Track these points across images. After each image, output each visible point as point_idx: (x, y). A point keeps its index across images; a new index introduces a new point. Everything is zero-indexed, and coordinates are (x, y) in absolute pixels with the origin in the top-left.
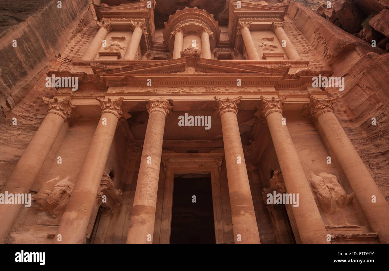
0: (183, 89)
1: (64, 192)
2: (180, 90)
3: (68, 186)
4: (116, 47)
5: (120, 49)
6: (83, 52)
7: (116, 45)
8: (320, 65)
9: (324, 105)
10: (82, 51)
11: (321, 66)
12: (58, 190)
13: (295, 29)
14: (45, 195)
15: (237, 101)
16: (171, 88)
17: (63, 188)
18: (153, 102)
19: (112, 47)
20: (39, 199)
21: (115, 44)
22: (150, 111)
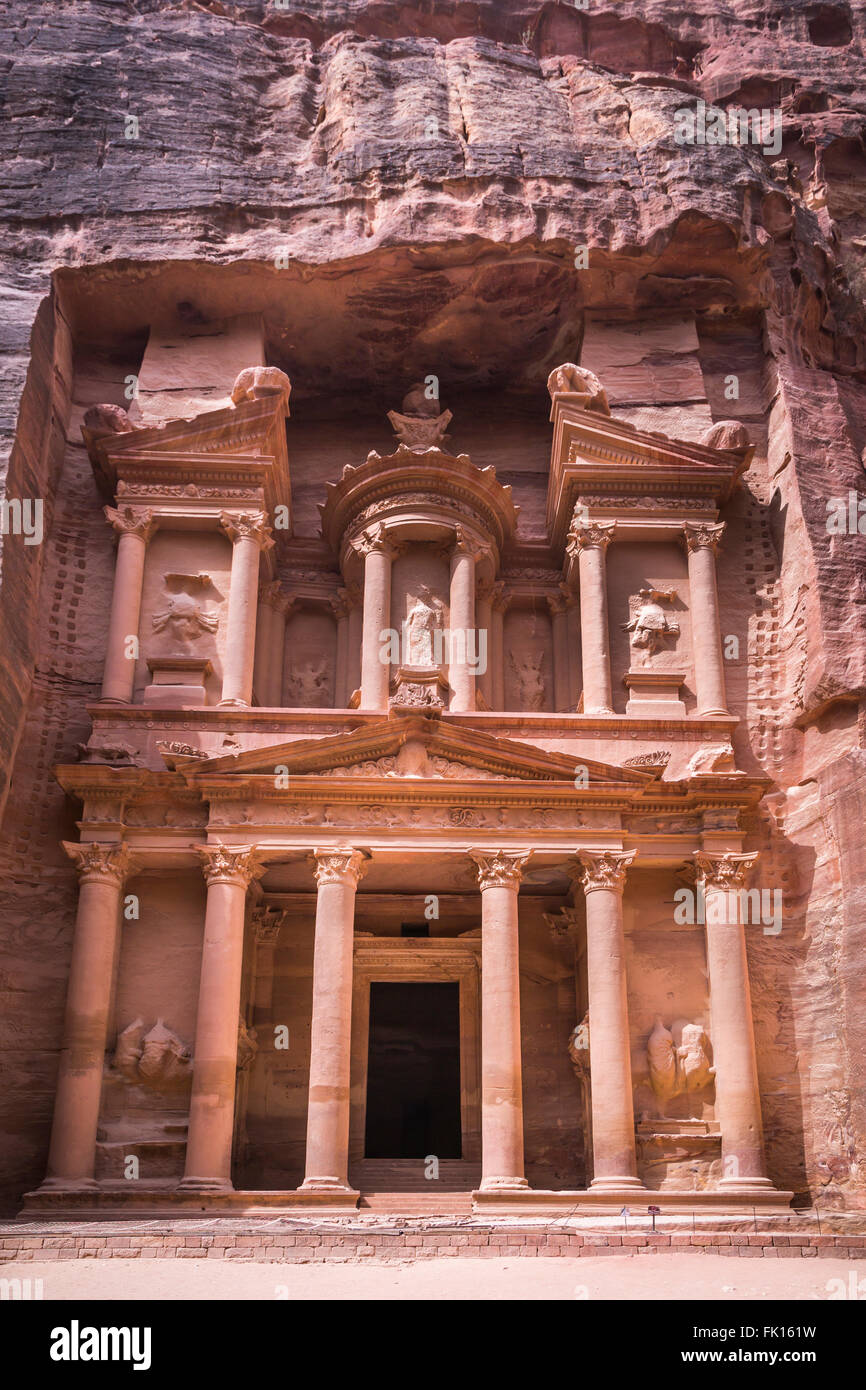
0: (394, 817)
1: (167, 1054)
2: (388, 819)
3: (172, 1042)
4: (188, 624)
5: (200, 631)
6: (86, 635)
7: (189, 619)
8: (776, 718)
9: (722, 875)
10: (84, 632)
11: (778, 723)
12: (154, 1052)
13: (765, 535)
14: (132, 1058)
15: (520, 859)
16: (366, 813)
17: (165, 1047)
18: (326, 858)
19: (177, 623)
20: (123, 1066)
21: (183, 613)
22: (319, 877)
